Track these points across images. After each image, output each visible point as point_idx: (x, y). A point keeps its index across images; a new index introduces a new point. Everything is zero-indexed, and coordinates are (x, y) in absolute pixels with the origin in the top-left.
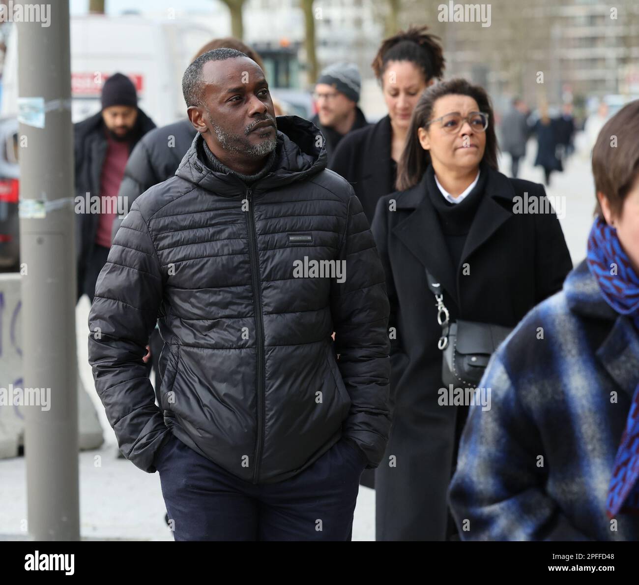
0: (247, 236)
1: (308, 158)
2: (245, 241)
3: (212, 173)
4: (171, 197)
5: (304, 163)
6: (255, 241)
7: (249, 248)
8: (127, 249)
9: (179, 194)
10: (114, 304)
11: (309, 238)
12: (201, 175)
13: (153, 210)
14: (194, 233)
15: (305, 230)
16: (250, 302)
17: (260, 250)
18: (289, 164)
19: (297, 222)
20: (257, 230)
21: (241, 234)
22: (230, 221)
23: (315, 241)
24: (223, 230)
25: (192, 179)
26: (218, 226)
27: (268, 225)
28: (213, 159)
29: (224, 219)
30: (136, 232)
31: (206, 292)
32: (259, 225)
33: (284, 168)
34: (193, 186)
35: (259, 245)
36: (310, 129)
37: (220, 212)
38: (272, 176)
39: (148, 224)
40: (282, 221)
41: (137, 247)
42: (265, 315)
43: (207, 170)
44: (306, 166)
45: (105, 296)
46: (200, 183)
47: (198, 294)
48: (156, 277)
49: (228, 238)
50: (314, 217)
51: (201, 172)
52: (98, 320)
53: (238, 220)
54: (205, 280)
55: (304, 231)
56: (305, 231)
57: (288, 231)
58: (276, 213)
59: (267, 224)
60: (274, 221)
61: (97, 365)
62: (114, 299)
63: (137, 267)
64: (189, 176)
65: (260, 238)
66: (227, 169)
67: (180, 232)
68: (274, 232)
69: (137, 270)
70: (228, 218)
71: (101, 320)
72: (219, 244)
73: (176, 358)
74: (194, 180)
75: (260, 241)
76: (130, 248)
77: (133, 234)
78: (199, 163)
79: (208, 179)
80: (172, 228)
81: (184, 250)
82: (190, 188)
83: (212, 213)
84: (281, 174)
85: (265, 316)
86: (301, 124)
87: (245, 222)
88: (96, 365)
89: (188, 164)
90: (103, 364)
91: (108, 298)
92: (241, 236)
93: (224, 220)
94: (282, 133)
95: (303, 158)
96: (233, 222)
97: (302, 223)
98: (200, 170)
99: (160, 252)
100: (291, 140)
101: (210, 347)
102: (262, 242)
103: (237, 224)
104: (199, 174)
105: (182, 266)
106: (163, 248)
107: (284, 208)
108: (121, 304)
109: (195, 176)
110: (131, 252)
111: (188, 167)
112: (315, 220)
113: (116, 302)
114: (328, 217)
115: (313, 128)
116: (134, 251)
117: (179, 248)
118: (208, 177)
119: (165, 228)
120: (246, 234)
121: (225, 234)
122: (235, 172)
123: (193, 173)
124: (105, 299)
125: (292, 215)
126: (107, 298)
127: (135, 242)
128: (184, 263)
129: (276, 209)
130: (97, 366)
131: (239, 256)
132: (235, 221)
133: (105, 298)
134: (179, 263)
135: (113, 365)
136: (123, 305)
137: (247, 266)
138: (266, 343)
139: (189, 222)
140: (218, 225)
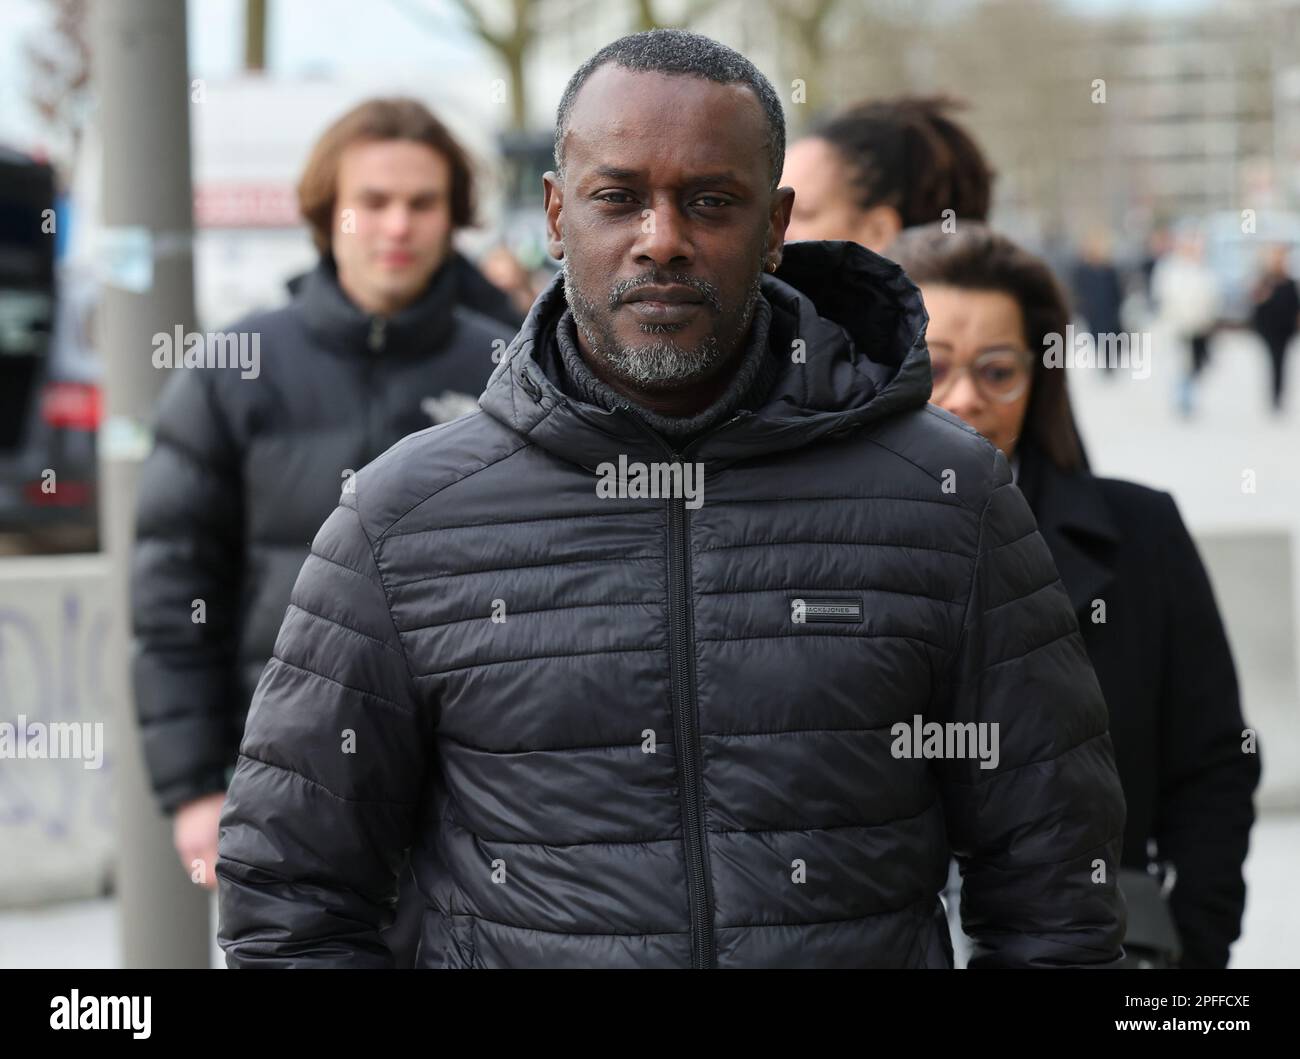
0: (663, 595)
1: (870, 370)
2: (656, 610)
3: (568, 406)
4: (448, 473)
5: (853, 385)
6: (687, 611)
7: (668, 635)
8: (319, 621)
9: (472, 465)
10: (281, 781)
11: (854, 610)
12: (538, 409)
13: (393, 511)
14: (508, 581)
15: (842, 585)
16: (667, 794)
17: (700, 640)
18: (805, 387)
19: (820, 559)
20: (695, 578)
21: (647, 590)
22: (615, 551)
23: (871, 623)
24: (594, 577)
25: (512, 421)
26: (580, 564)
27: (731, 566)
28: (572, 363)
29: (600, 543)
30: (345, 572)
31: (537, 763)
32: (703, 565)
33: (789, 399)
34: (515, 443)
35: (699, 625)
36: (892, 285)
37: (588, 523)
38: (745, 420)
39: (377, 549)
40: (773, 557)
41: (346, 617)
42: (714, 832)
43: (554, 394)
44: (861, 396)
45: (261, 757)
46: (533, 431)
47: (516, 767)
48: (398, 708)
49: (608, 601)
50: (874, 550)
51: (537, 402)
52: (243, 825)
53: (638, 548)
54: (533, 727)
55: (839, 589)
56: (844, 589)
57: (789, 588)
58: (756, 532)
59: (728, 562)
60: (750, 558)
61: (236, 946)
62: (283, 767)
63: (341, 675)
64: (506, 411)
65: (702, 603)
66: (609, 395)
67: (468, 579)
68: (746, 589)
69: (341, 686)
70: (611, 543)
71: (248, 828)
72: (580, 615)
73: (467, 954)
74: (518, 421)
75: (704, 611)
76: (326, 617)
77: (336, 576)
78: (536, 375)
79: (557, 424)
80: (443, 567)
81: (476, 632)
82: (506, 448)
83: (566, 525)
84: (778, 415)
85: (715, 837)
86: (864, 268)
87: (661, 553)
88: (232, 948)
89: (507, 375)
90: (253, 945)
91: (270, 763)
92: (647, 597)
93: (598, 548)
94: (796, 293)
95: (857, 372)
96: (623, 555)
97: (836, 564)
98: (535, 395)
99: (410, 635)
100: (820, 313)
101: (556, 928)
102: (707, 615)
103: (638, 559)
104: (533, 405)
105: (469, 681)
106: (420, 624)
107: (782, 520)
108: (300, 780)
109: (520, 410)
110: (329, 628)
111: (507, 384)
112: (871, 559)
113: (286, 777)
114: (915, 552)
115: (899, 281)
116: (335, 628)
117: (462, 626)
118: (557, 417)
119: (425, 566)
120: (661, 591)
121: (598, 590)
122: (634, 405)
123: (517, 401)
124: (259, 765)
125: (807, 539)
126: (266, 762)
127: (342, 602)
128: (477, 671)
129: (756, 519)
130: (237, 950)
131: (639, 654)
132: (630, 550)
133: (261, 761)
134: (464, 671)
135: (279, 950)
136: (305, 786)
137: (659, 686)
138: (719, 918)
139: (494, 549)
140: (578, 561)
